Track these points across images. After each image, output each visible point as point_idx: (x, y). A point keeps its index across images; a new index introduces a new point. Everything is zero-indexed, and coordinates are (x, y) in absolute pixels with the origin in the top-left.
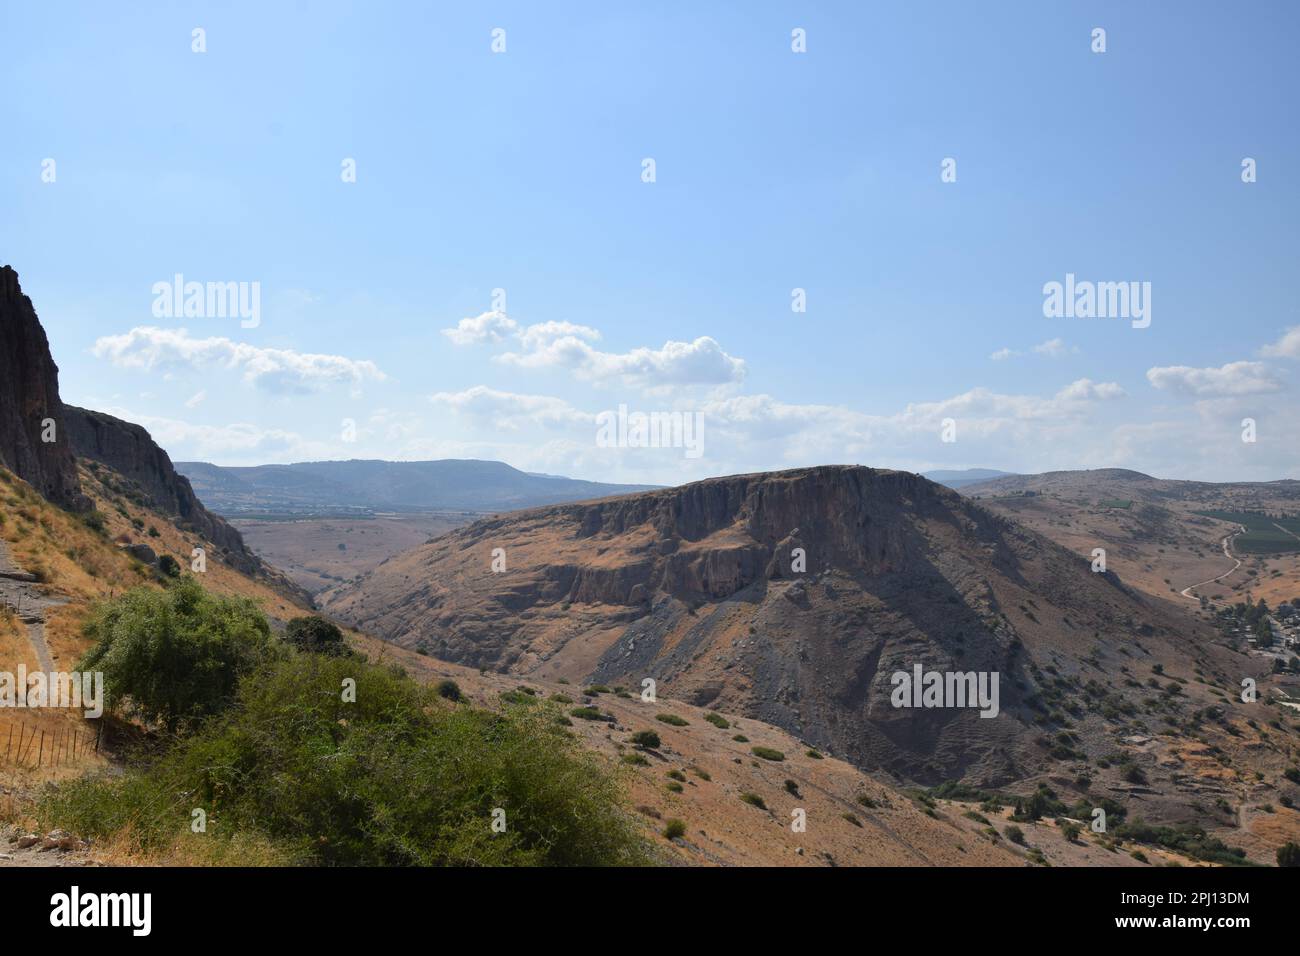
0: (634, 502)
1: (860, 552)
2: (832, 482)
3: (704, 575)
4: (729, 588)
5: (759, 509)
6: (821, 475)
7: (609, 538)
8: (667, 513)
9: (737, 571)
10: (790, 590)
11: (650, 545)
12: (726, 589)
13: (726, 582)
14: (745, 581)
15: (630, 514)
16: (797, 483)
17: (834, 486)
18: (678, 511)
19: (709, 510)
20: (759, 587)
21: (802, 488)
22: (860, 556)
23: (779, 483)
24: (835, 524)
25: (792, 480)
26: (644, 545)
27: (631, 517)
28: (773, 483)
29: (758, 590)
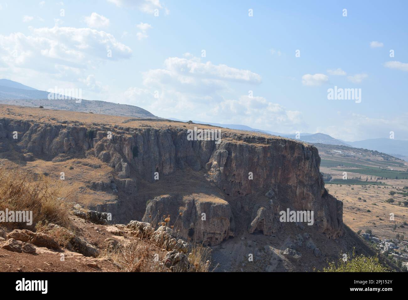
0: (58, 128)
1: (325, 220)
2: (296, 155)
3: (192, 224)
4: (217, 239)
5: (226, 165)
6: (286, 147)
7: (31, 159)
8: (121, 151)
9: (227, 225)
10: (291, 253)
11: (112, 182)
12: (214, 240)
13: (214, 233)
14: (231, 234)
15: (57, 139)
16: (264, 148)
17: (299, 159)
18: (135, 151)
19: (167, 156)
20: (250, 242)
21: (269, 155)
22: (325, 223)
23: (247, 146)
24: (298, 192)
25: (259, 145)
26: (107, 181)
27: (61, 144)
28: (240, 145)
29: (250, 246)
